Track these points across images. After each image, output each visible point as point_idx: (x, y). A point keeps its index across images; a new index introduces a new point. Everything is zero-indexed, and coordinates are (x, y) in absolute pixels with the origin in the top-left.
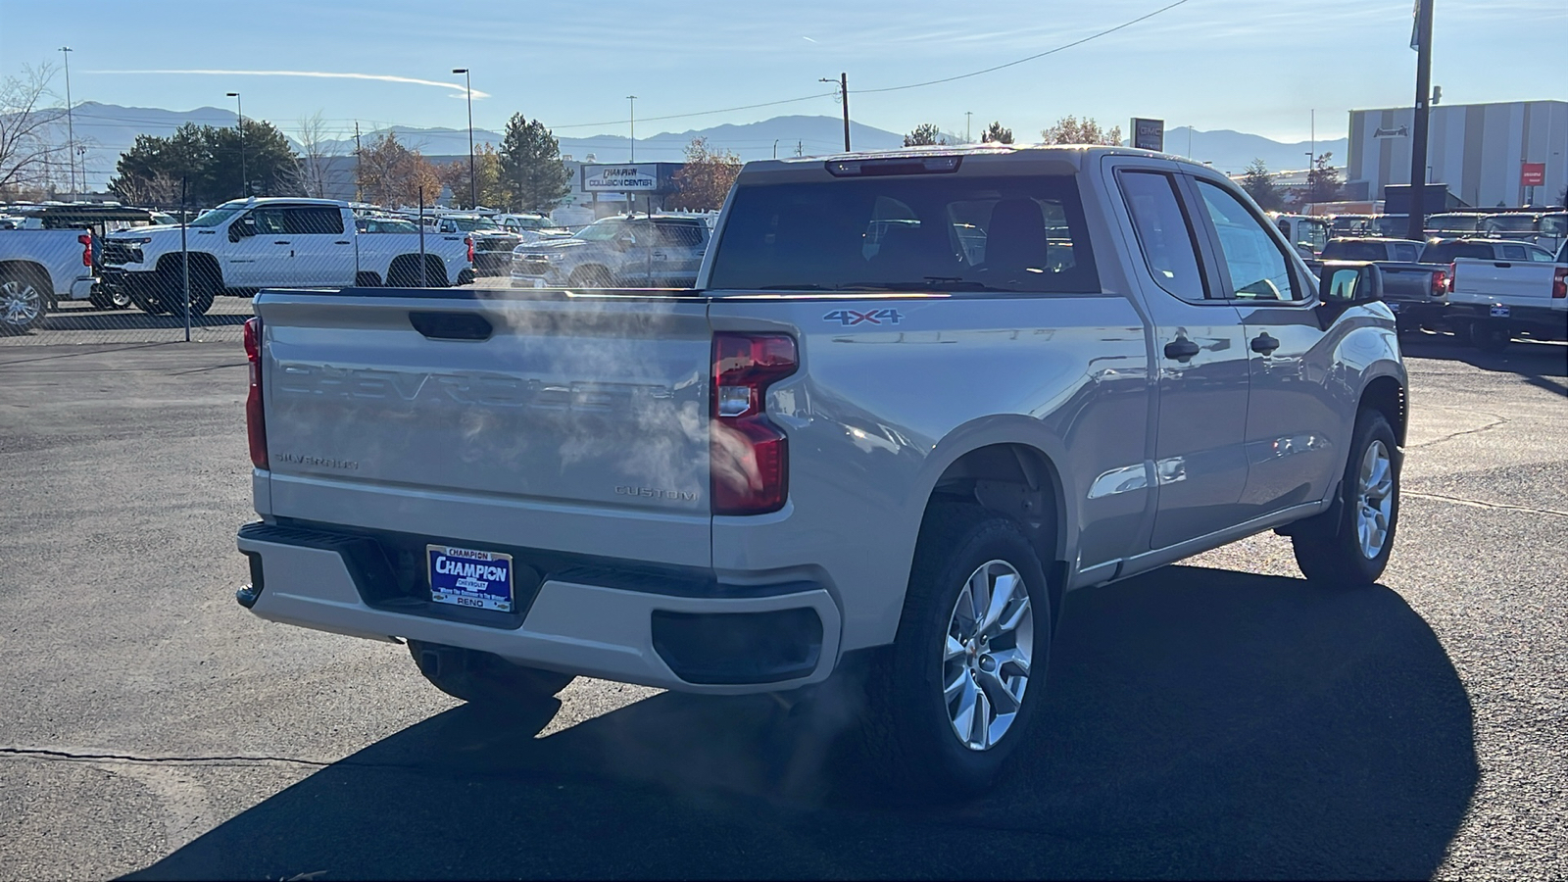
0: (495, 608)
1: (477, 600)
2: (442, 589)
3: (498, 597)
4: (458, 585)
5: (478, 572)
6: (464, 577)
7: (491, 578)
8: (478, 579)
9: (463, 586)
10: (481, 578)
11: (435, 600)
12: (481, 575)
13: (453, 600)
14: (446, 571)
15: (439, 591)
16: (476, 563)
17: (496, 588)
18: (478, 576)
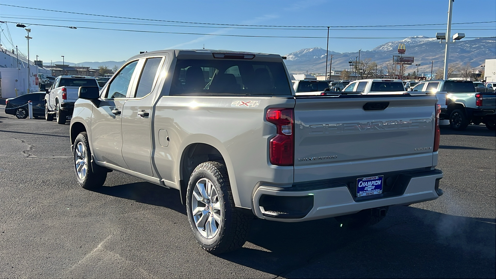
0: (378, 193)
1: (372, 192)
2: (360, 192)
3: (377, 190)
4: (365, 189)
5: (372, 183)
6: (367, 186)
7: (376, 184)
8: (372, 186)
9: (367, 189)
10: (373, 185)
11: (358, 196)
12: (373, 184)
13: (364, 194)
14: (362, 186)
15: (359, 193)
16: (371, 181)
17: (377, 187)
18: (372, 185)
